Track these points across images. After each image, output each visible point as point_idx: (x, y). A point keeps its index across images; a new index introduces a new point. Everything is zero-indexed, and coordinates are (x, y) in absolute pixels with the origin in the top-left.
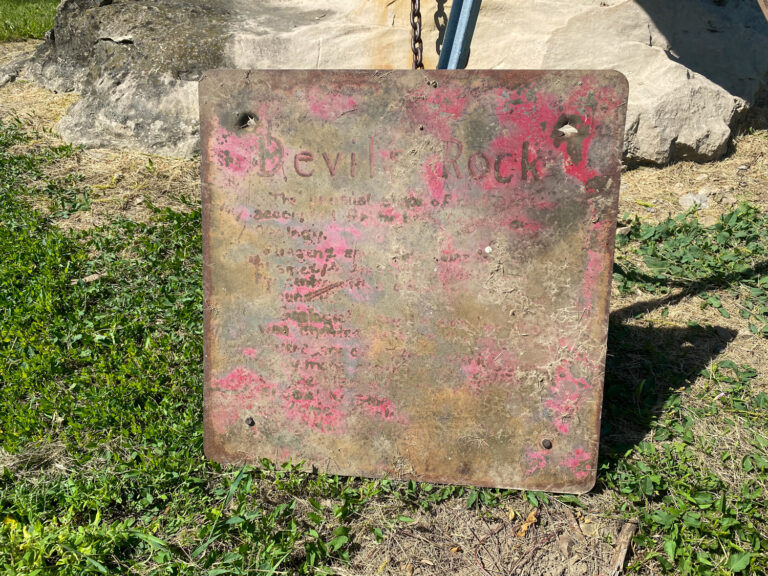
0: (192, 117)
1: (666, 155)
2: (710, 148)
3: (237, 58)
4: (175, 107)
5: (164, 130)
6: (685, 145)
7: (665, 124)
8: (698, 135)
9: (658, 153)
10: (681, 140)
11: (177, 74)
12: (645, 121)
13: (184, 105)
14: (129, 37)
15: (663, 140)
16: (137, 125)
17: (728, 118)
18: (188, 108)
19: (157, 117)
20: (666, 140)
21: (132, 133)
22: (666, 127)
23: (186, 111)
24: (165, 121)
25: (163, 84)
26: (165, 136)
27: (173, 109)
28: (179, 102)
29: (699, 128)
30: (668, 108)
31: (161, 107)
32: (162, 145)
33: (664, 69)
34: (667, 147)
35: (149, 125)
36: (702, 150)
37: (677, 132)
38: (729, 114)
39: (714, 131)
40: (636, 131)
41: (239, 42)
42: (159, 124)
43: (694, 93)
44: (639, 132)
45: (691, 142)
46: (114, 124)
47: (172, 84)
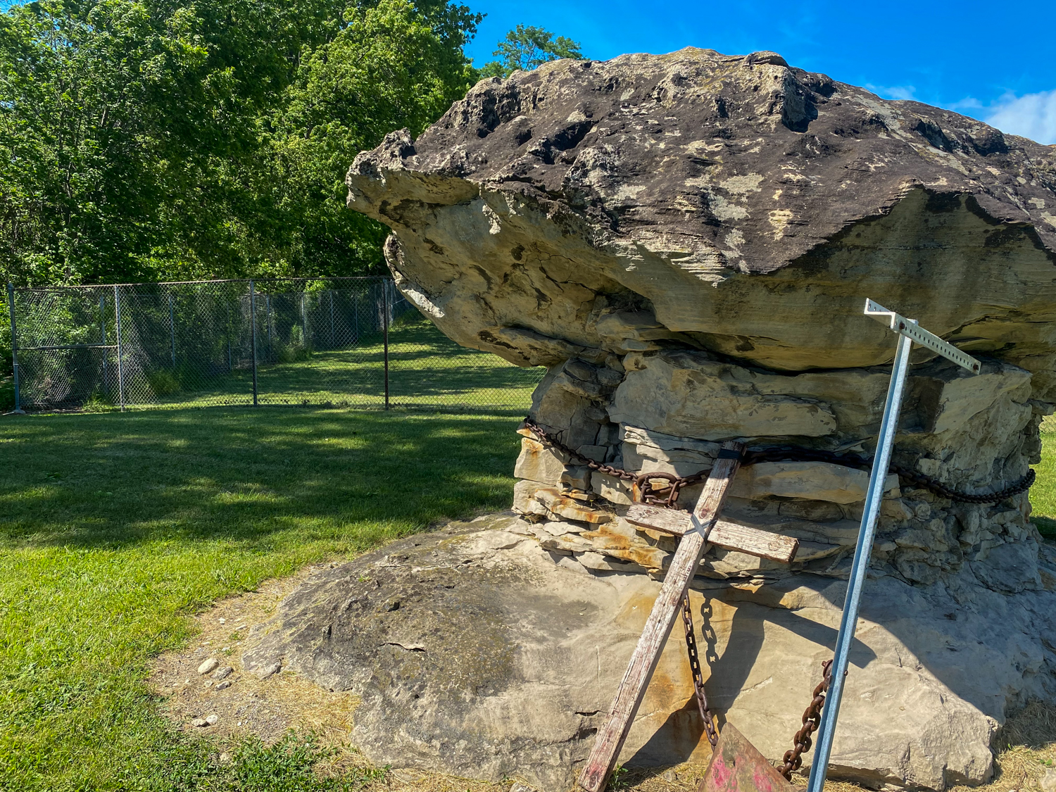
0: (495, 736)
1: (941, 782)
2: (978, 773)
3: (525, 670)
4: (477, 725)
5: (467, 750)
6: (955, 772)
7: (933, 752)
8: (964, 761)
9: (934, 781)
10: (951, 767)
11: (476, 690)
12: (916, 750)
13: (486, 723)
14: (420, 646)
15: (935, 768)
16: (442, 744)
17: (987, 740)
18: (490, 727)
19: (462, 737)
20: (937, 768)
21: (437, 753)
22: (935, 755)
23: (488, 730)
24: (469, 742)
25: (464, 701)
26: (470, 756)
27: (477, 728)
28: (480, 720)
29: (964, 754)
30: (933, 736)
31: (464, 725)
32: (466, 766)
33: (919, 694)
34: (940, 775)
35: (454, 744)
36: (971, 775)
37: (946, 758)
38: (987, 737)
39: (978, 756)
40: (909, 758)
41: (526, 653)
42: (463, 743)
43: (951, 718)
44: (912, 759)
45: (960, 769)
46: (418, 742)
47: (473, 701)
